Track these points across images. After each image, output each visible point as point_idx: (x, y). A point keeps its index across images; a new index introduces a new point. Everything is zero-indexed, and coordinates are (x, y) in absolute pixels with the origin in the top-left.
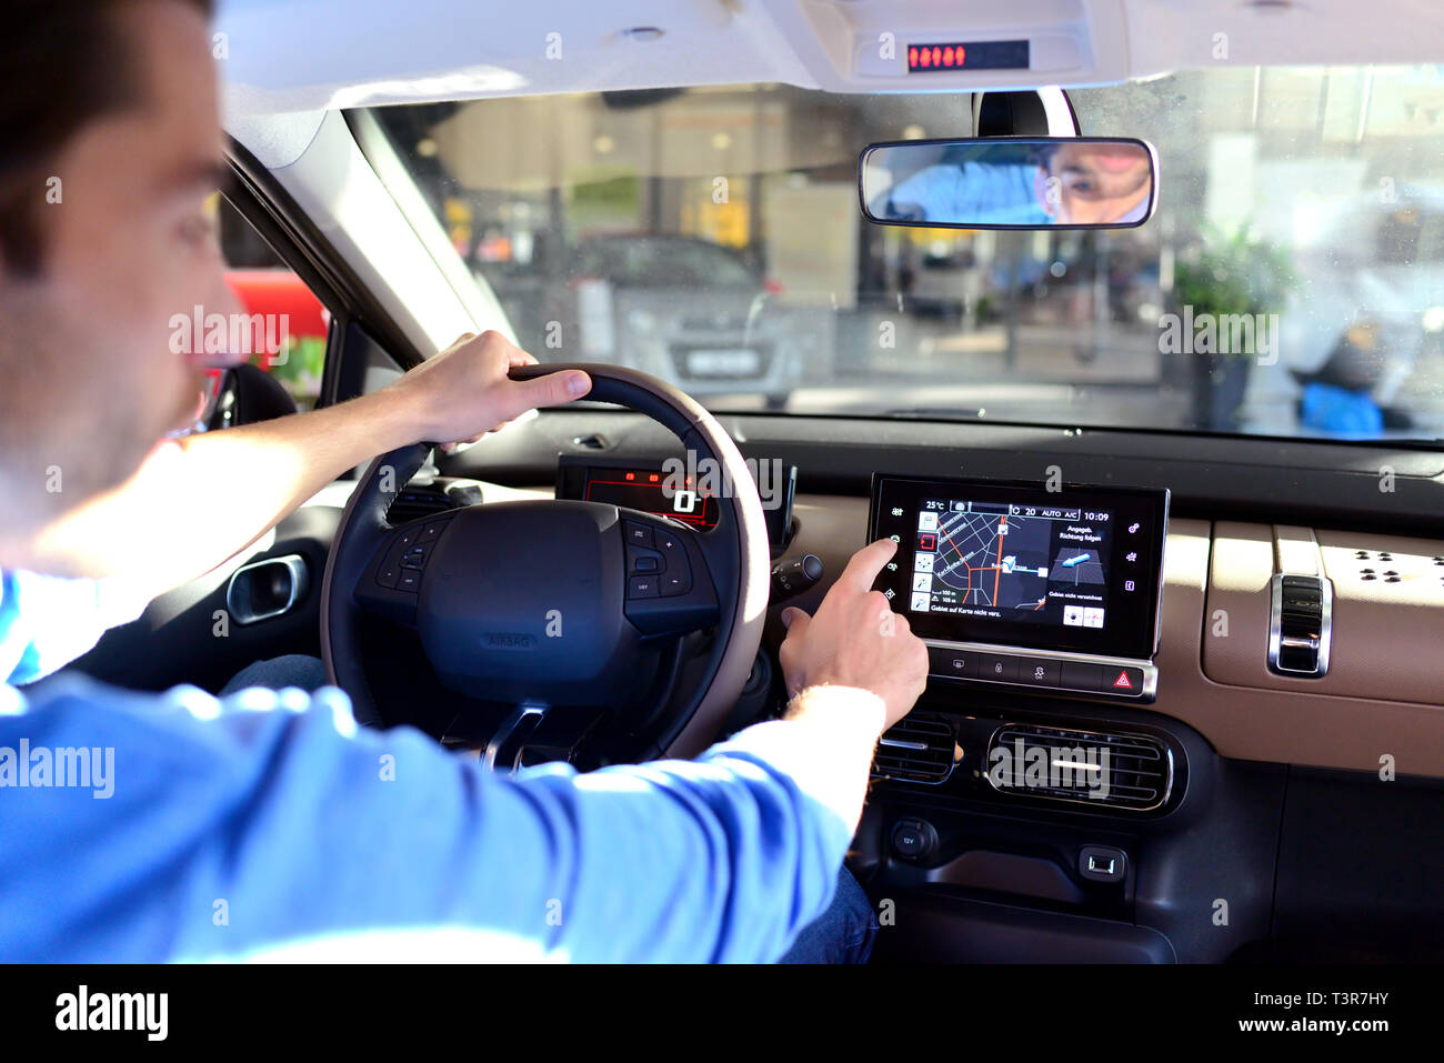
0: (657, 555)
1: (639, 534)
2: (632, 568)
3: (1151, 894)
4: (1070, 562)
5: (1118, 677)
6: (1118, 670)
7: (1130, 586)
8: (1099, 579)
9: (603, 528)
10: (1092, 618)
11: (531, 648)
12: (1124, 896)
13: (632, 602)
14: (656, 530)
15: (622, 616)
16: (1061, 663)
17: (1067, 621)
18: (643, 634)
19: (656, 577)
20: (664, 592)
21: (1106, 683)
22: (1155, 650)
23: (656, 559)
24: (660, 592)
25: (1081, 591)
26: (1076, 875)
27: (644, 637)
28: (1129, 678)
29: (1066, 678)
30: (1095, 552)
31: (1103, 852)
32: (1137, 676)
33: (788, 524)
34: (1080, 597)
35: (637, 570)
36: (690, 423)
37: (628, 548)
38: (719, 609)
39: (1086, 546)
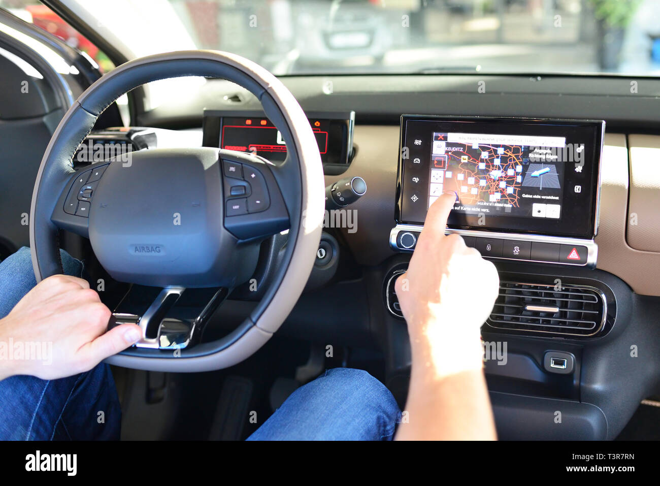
0: (244, 184)
1: (232, 169)
2: (228, 194)
3: (592, 381)
4: (536, 173)
5: (570, 252)
6: (570, 248)
7: (578, 189)
8: (557, 185)
9: (207, 166)
10: (552, 211)
11: (162, 254)
12: (573, 382)
13: (228, 218)
14: (243, 165)
15: (222, 229)
16: (532, 244)
17: (535, 214)
18: (239, 239)
19: (245, 199)
20: (251, 210)
21: (562, 256)
22: (595, 233)
23: (245, 187)
24: (248, 211)
25: (543, 193)
26: (542, 367)
27: (240, 241)
28: (578, 253)
29: (535, 253)
30: (554, 167)
31: (559, 355)
32: (583, 250)
33: (350, 150)
34: (544, 197)
35: (232, 196)
36: (264, 88)
37: (225, 179)
38: (289, 219)
39: (546, 163)
